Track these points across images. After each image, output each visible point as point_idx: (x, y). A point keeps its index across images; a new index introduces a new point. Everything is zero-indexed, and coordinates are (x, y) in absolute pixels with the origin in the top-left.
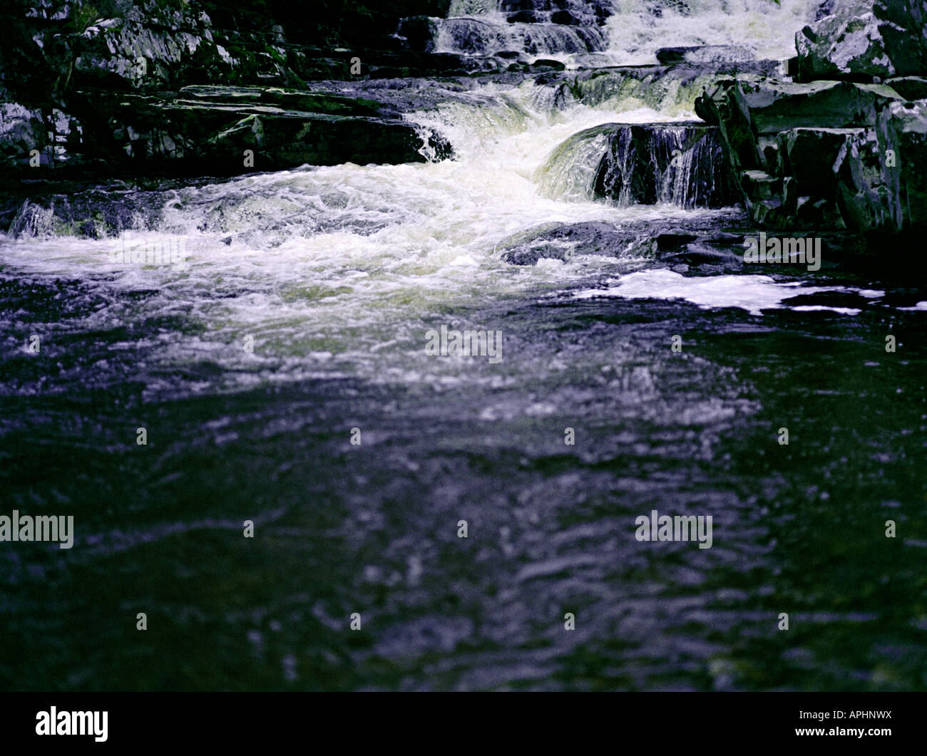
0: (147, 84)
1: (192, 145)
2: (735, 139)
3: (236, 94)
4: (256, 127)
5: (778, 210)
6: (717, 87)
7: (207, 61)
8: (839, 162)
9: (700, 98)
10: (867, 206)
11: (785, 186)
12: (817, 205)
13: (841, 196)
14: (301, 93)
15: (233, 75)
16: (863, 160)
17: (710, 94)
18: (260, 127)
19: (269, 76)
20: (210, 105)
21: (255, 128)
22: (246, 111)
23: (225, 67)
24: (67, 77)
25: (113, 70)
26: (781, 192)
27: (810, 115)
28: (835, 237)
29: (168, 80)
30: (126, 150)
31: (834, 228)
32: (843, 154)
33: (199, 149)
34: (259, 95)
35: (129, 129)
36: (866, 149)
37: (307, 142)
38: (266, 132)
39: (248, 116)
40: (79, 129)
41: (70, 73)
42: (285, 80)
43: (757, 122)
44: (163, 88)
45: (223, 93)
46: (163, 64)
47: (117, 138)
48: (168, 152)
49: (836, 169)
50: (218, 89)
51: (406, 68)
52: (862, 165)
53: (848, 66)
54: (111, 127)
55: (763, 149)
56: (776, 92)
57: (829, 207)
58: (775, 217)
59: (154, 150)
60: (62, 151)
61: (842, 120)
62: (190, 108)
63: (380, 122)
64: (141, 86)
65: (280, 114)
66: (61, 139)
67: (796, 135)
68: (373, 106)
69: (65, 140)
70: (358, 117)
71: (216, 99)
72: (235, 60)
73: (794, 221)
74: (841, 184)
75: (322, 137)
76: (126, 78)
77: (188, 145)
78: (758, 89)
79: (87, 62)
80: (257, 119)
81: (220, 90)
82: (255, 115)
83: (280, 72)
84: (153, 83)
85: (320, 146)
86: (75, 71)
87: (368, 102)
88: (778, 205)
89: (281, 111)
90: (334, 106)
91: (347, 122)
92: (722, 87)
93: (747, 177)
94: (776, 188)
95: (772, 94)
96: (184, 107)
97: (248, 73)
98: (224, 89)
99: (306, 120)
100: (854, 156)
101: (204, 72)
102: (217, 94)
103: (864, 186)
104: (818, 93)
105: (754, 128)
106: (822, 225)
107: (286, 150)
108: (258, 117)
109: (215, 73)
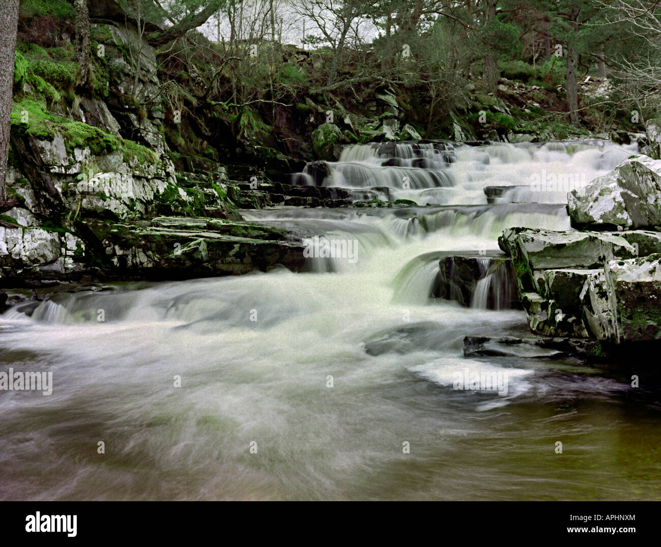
0: (130, 216)
1: (159, 259)
2: (519, 271)
3: (189, 224)
4: (203, 247)
5: (545, 322)
6: (511, 231)
7: (171, 199)
8: (583, 293)
9: (501, 237)
10: (600, 324)
11: (550, 306)
12: (570, 320)
13: (585, 316)
14: (234, 224)
15: (188, 209)
16: (597, 294)
17: (506, 236)
18: (205, 247)
19: (213, 208)
20: (171, 232)
21: (201, 248)
22: (196, 236)
23: (183, 203)
24: (76, 213)
25: (107, 208)
26: (547, 310)
27: (568, 257)
28: (581, 343)
29: (144, 212)
30: (113, 262)
31: (581, 337)
32: (585, 288)
33: (163, 262)
34: (205, 225)
35: (117, 247)
36: (599, 286)
37: (236, 258)
38: (209, 251)
39: (196, 240)
40: (83, 246)
41: (79, 209)
42: (224, 211)
43: (533, 262)
44: (141, 218)
45: (181, 223)
46: (142, 202)
47: (108, 253)
48: (141, 263)
49: (582, 297)
50: (178, 220)
51: (310, 198)
52: (596, 296)
53: (601, 218)
54: (104, 246)
55: (537, 279)
56: (545, 242)
57: (577, 322)
58: (543, 327)
59: (132, 262)
60: (71, 261)
61: (590, 260)
62: (158, 233)
63: (287, 244)
64: (126, 218)
65: (218, 238)
66: (70, 253)
67: (555, 275)
68: (282, 233)
69: (73, 254)
70: (272, 241)
71: (176, 227)
72: (190, 198)
73: (555, 330)
74: (585, 308)
75: (246, 254)
76: (115, 213)
77: (156, 259)
78: (533, 240)
79: (91, 203)
80: (203, 242)
81: (179, 221)
82: (202, 239)
83: (221, 206)
84: (134, 215)
85: (245, 260)
86: (82, 209)
87: (279, 230)
88: (545, 319)
89: (219, 236)
90: (256, 233)
91: (264, 245)
92: (515, 232)
93: (526, 298)
94: (544, 306)
95: (543, 243)
96: (154, 233)
97: (199, 207)
98: (181, 220)
99: (236, 243)
100: (592, 290)
101: (169, 206)
102: (177, 224)
103: (598, 311)
104: (573, 243)
105: (531, 265)
106: (573, 334)
107: (222, 262)
108: (204, 240)
109: (176, 207)
